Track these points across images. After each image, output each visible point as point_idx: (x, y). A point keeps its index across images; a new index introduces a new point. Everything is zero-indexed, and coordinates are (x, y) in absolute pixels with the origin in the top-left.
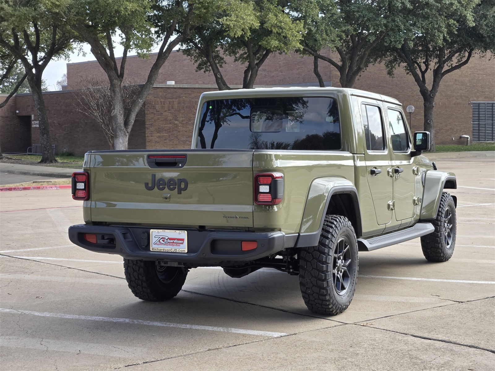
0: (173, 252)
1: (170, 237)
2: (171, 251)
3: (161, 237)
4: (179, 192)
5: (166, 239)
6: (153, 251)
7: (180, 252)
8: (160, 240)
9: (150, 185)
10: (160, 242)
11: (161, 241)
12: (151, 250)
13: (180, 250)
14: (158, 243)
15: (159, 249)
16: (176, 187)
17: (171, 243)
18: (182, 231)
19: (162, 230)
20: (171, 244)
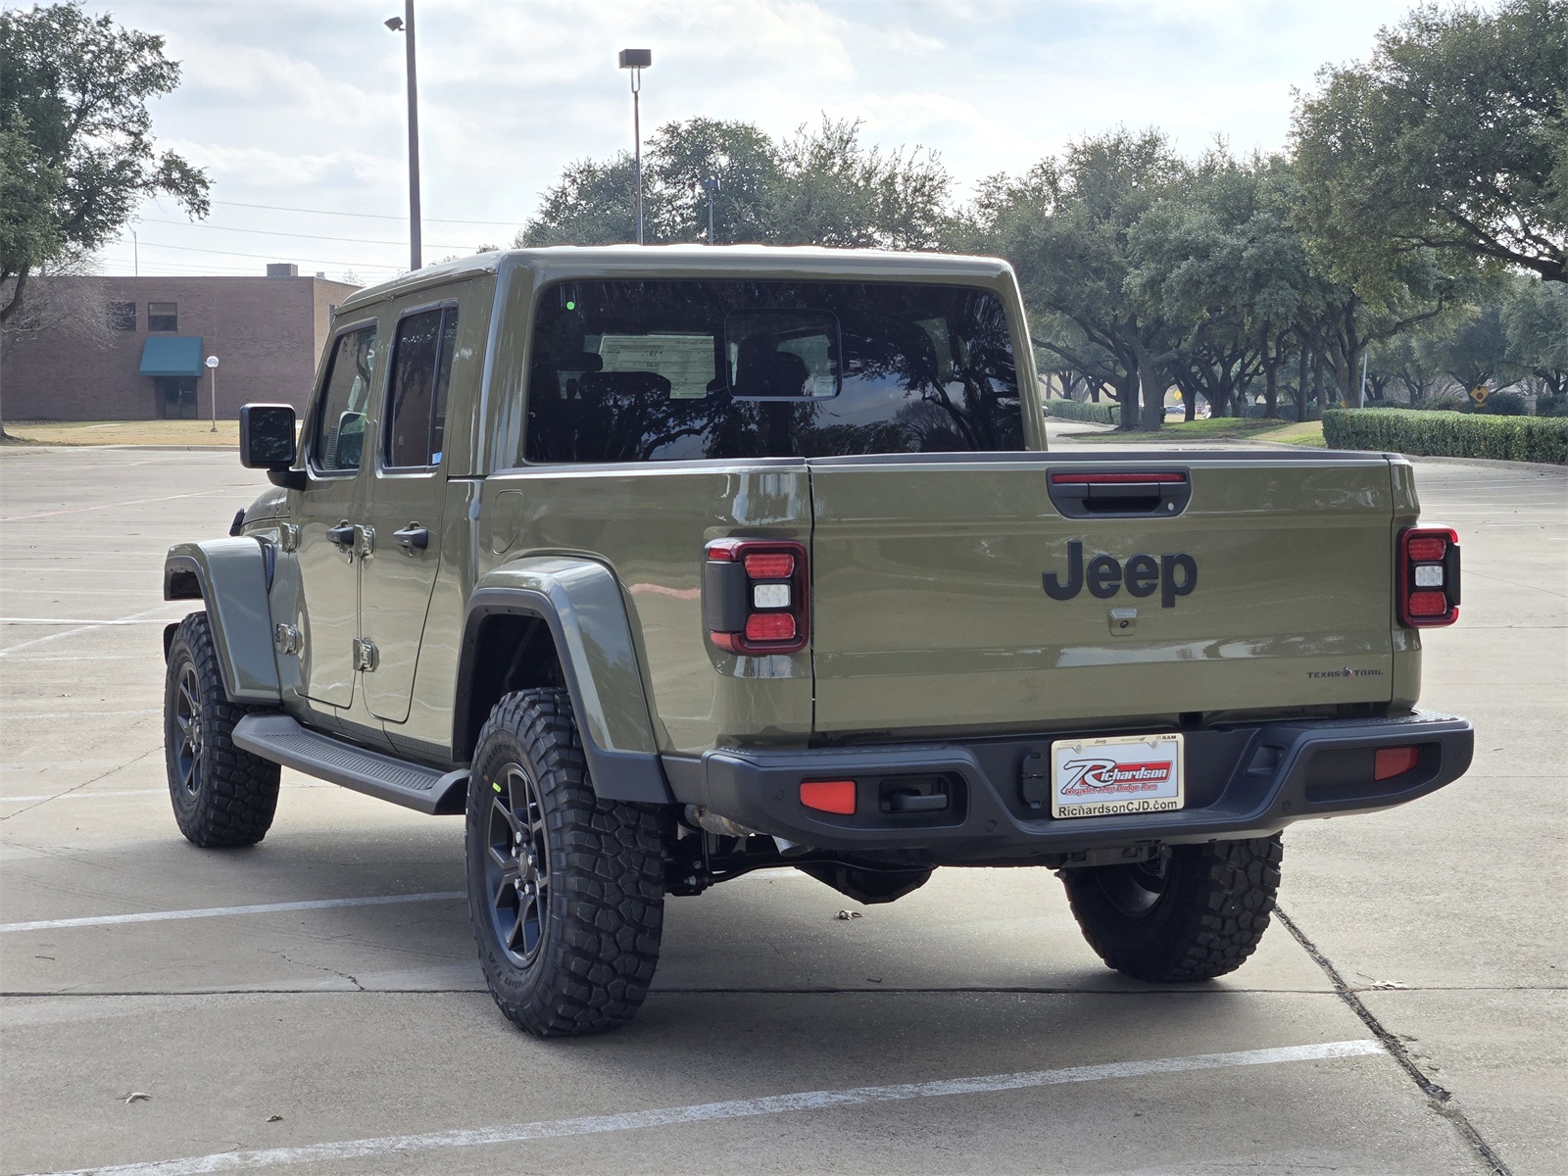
0: (1134, 811)
1: (1121, 761)
2: (1127, 811)
3: (1090, 764)
4: (1168, 602)
5: (1108, 771)
6: (1063, 816)
7: (1160, 809)
8: (1083, 777)
9: (1063, 581)
10: (1084, 782)
11: (1089, 778)
12: (1055, 814)
13: (1160, 801)
14: (1077, 787)
15: (1085, 807)
16: (1156, 585)
17: (1128, 780)
18: (1167, 735)
19: (1095, 739)
20: (1125, 785)
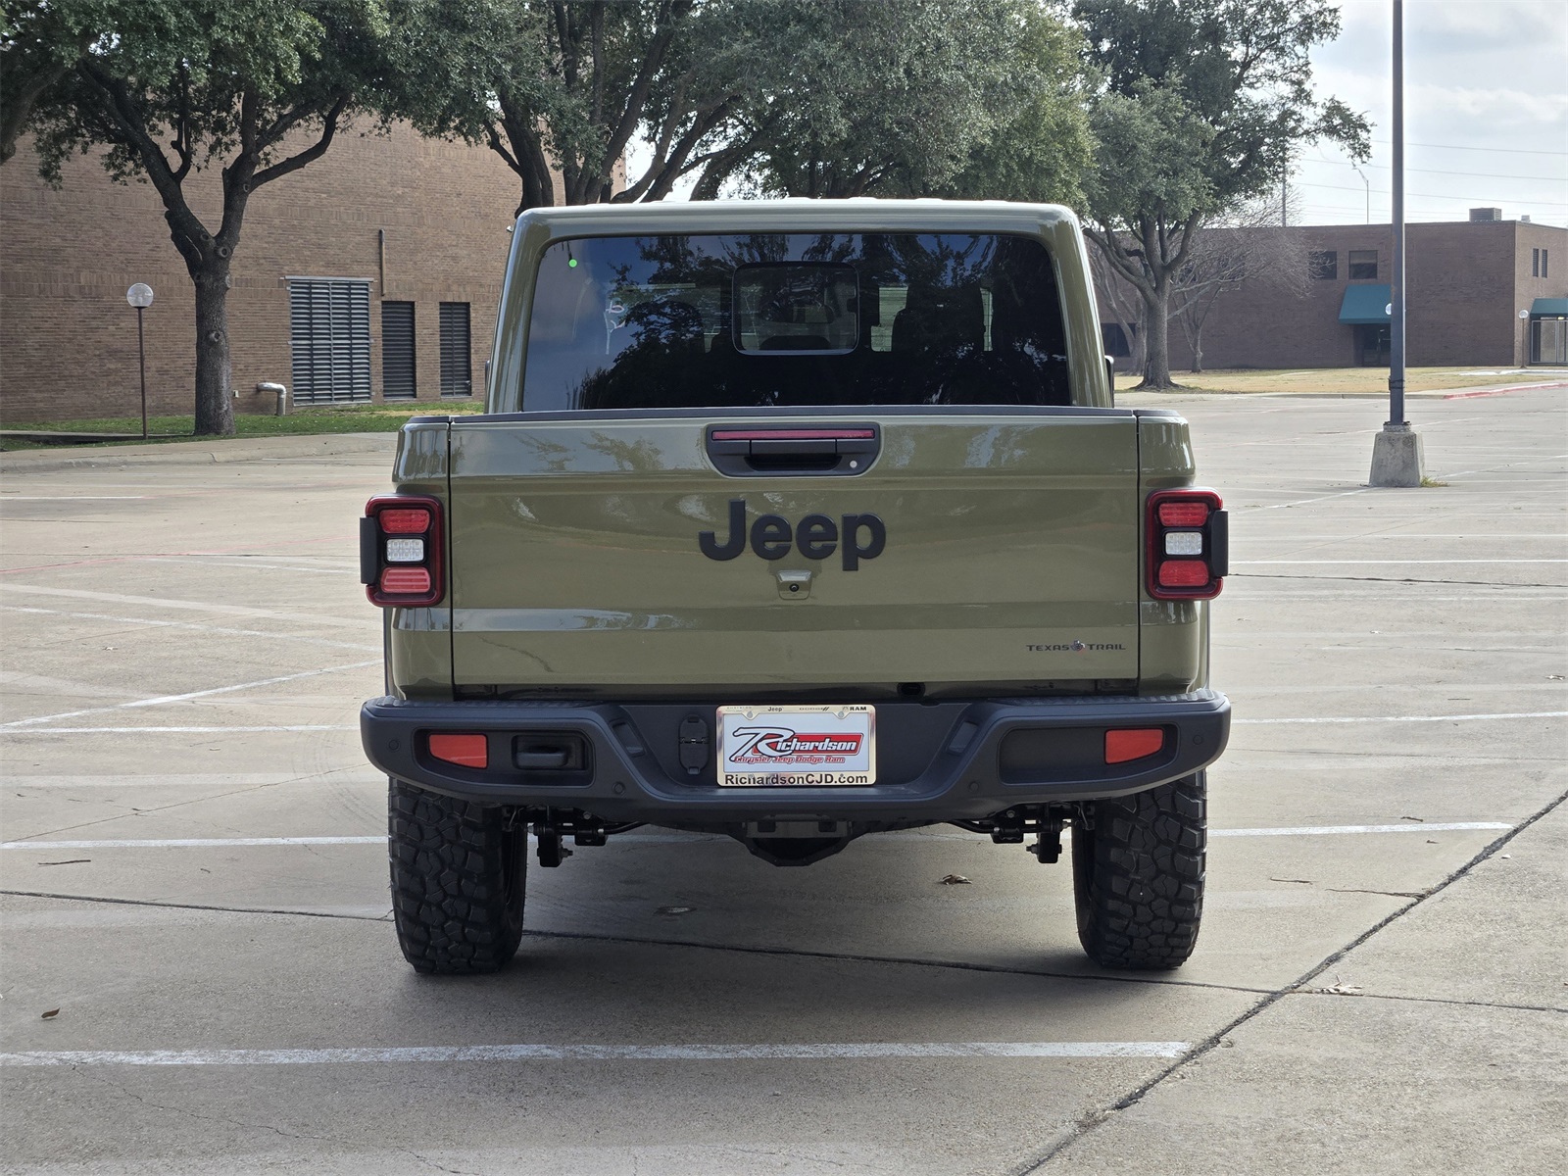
0: (815, 783)
1: (799, 731)
2: (806, 783)
3: (763, 732)
4: (850, 565)
5: (785, 741)
6: (730, 784)
7: (847, 783)
8: (756, 744)
9: (723, 537)
10: (756, 750)
11: (762, 746)
12: (721, 781)
13: (847, 775)
14: (749, 754)
15: (757, 776)
16: (834, 547)
17: (808, 751)
18: (855, 706)
19: (768, 707)
20: (806, 756)
